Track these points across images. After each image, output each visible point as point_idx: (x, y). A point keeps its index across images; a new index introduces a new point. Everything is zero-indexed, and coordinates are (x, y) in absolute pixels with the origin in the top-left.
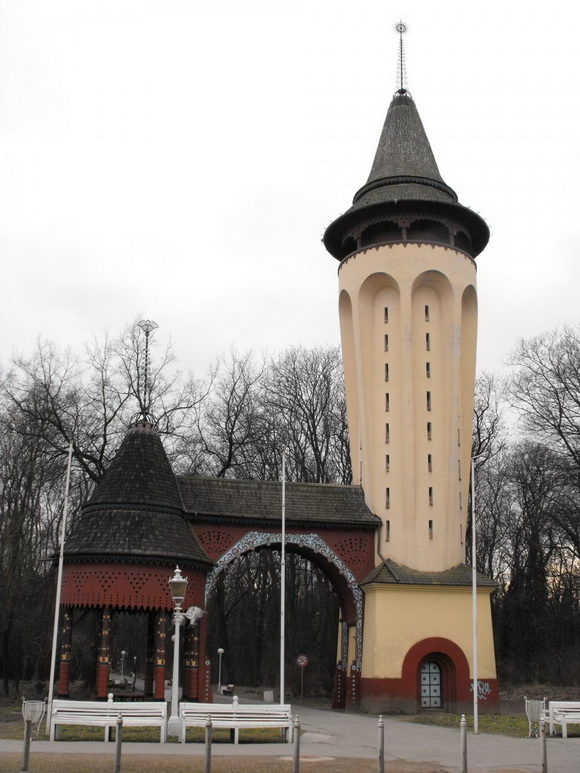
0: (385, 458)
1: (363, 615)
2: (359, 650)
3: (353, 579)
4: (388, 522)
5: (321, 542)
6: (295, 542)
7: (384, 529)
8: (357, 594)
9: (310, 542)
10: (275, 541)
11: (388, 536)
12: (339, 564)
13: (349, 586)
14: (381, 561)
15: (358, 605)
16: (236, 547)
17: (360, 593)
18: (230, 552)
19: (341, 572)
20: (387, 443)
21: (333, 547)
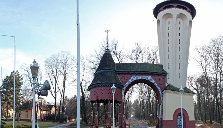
0: (168, 55)
1: (163, 101)
2: (162, 112)
3: (160, 90)
4: (169, 73)
5: (152, 79)
6: (145, 78)
7: (168, 75)
8: (161, 94)
9: (149, 79)
10: (140, 78)
11: (169, 77)
12: (156, 85)
13: (159, 92)
14: (167, 85)
15: (162, 98)
16: (129, 81)
17: (162, 94)
18: (128, 82)
19: (157, 88)
20: (169, 51)
21: (155, 80)
